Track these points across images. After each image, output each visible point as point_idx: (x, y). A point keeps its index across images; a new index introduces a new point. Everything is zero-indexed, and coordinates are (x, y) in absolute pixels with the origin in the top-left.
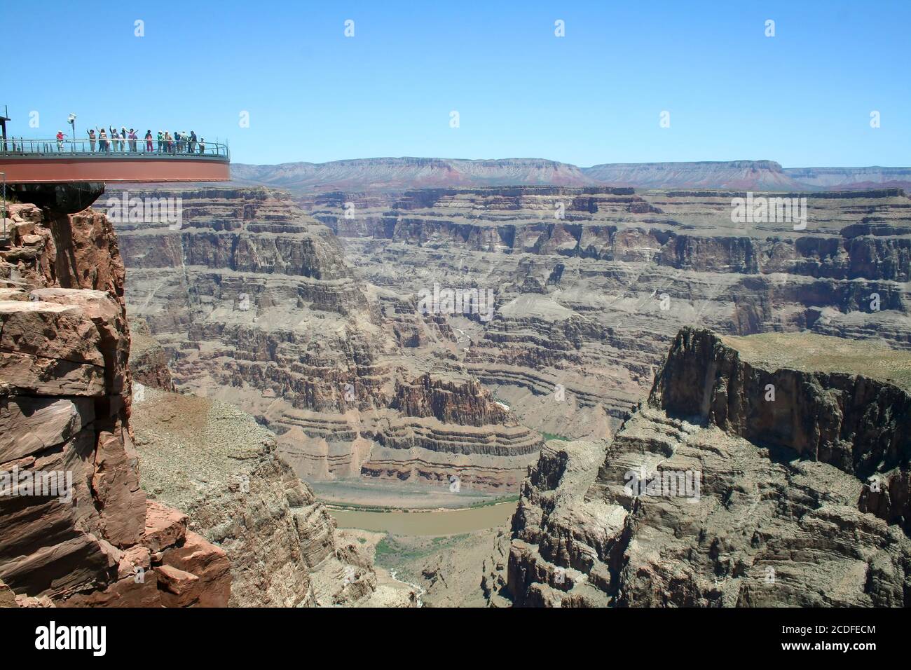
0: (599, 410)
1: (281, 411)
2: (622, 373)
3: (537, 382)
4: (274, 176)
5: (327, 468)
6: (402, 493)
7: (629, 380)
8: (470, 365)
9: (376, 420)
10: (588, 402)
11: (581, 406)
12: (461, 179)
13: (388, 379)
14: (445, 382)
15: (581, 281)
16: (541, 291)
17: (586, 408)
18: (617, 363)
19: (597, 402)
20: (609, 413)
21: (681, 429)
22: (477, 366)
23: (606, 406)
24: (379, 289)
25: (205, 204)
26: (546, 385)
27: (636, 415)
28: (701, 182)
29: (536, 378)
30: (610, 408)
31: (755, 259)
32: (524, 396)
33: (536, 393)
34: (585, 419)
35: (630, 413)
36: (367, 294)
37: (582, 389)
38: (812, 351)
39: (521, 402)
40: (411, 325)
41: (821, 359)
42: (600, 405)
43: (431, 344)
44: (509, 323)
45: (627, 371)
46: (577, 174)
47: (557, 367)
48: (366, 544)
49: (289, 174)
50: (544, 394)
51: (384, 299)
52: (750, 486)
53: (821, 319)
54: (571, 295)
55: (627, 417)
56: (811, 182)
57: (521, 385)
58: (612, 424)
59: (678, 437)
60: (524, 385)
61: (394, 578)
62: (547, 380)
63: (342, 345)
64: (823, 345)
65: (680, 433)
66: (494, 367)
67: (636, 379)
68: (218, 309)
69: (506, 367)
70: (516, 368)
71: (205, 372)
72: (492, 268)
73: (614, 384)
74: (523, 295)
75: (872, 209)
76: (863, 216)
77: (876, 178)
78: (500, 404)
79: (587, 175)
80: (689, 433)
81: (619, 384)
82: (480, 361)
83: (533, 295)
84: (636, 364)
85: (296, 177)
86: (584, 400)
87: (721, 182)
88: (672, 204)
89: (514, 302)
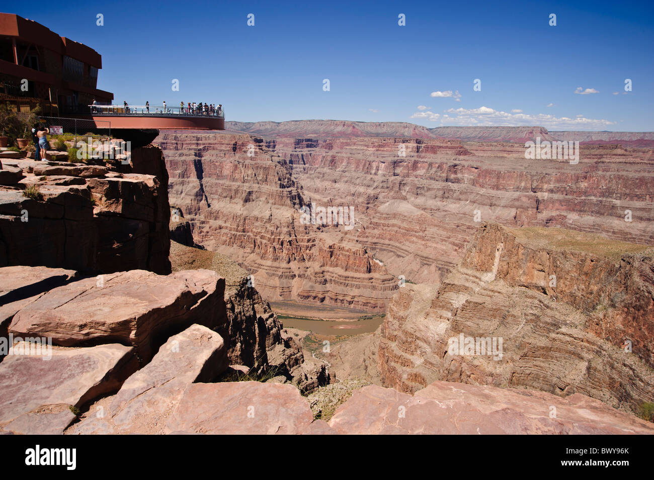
0: (433, 268)
1: (254, 261)
2: (448, 247)
3: (399, 250)
4: (252, 129)
5: (279, 293)
6: (320, 310)
7: (452, 251)
8: (361, 239)
9: (307, 268)
10: (428, 263)
11: (424, 264)
12: (360, 133)
14: (347, 248)
15: (427, 193)
16: (403, 198)
17: (426, 266)
18: (445, 241)
19: (433, 262)
20: (440, 269)
21: (480, 279)
22: (365, 240)
23: (437, 265)
26: (404, 252)
27: (455, 271)
28: (499, 138)
29: (399, 248)
30: (440, 266)
32: (391, 257)
33: (398, 256)
34: (426, 272)
35: (451, 270)
37: (425, 255)
39: (389, 261)
41: (565, 243)
42: (434, 265)
44: (384, 216)
45: (450, 246)
46: (426, 132)
47: (411, 242)
48: (299, 337)
49: (262, 128)
50: (403, 257)
52: (519, 314)
53: (566, 220)
54: (421, 201)
55: (449, 272)
57: (390, 251)
58: (441, 275)
60: (392, 251)
61: (313, 357)
62: (404, 249)
65: (479, 282)
66: (375, 240)
67: (456, 250)
68: (221, 202)
69: (382, 241)
70: (387, 242)
71: (212, 237)
73: (443, 253)
74: (393, 200)
75: (601, 156)
76: (596, 160)
77: (605, 138)
78: (377, 261)
79: (432, 133)
80: (485, 283)
81: (446, 253)
82: (367, 237)
83: (398, 201)
84: (456, 242)
85: (266, 130)
86: (425, 261)
87: (510, 139)
88: (481, 150)
89: (387, 204)
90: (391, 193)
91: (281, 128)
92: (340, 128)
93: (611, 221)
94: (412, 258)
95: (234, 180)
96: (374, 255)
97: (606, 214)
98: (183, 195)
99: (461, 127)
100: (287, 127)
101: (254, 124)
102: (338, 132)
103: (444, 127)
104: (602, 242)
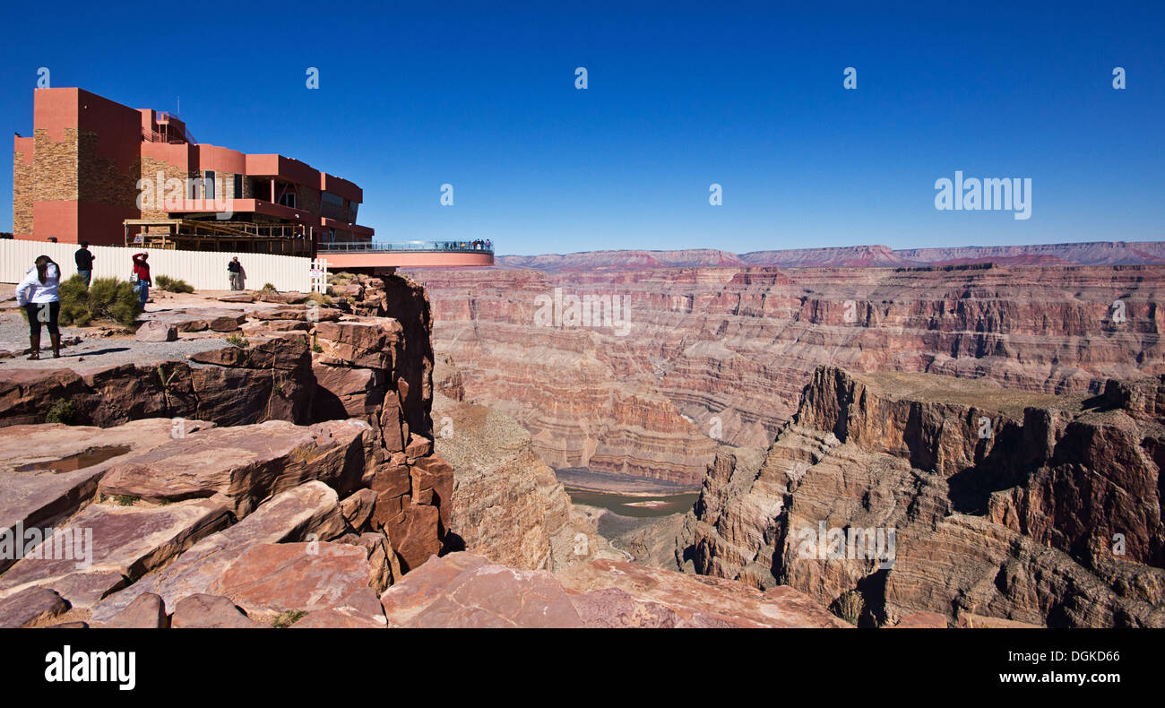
0: (759, 426)
1: (536, 418)
2: (775, 399)
3: (712, 403)
4: (535, 263)
5: (566, 458)
6: (616, 481)
7: (781, 404)
8: (664, 389)
9: (600, 426)
10: (751, 419)
11: (745, 421)
12: (656, 263)
13: (608, 398)
14: (647, 401)
15: (741, 332)
16: (712, 339)
17: (749, 424)
18: (770, 391)
19: (757, 419)
20: (768, 428)
21: (823, 442)
22: (669, 390)
23: (763, 422)
24: (602, 336)
25: (491, 281)
26: (719, 405)
27: (787, 431)
28: (828, 262)
29: (711, 400)
30: (767, 424)
31: (874, 316)
32: (703, 412)
33: (710, 410)
34: (749, 432)
35: (782, 429)
36: (594, 340)
37: (745, 409)
38: (928, 386)
39: (700, 417)
40: (623, 361)
41: (937, 393)
42: (759, 421)
43: (637, 374)
44: (691, 360)
45: (779, 397)
46: (736, 259)
47: (726, 392)
48: (592, 518)
49: (545, 262)
50: (718, 412)
51: (606, 343)
52: (886, 492)
53: (935, 362)
54: (736, 342)
55: (780, 432)
56: (917, 259)
57: (700, 405)
58: (770, 436)
59: (821, 449)
60: (703, 404)
61: (611, 545)
62: (719, 401)
63: (577, 373)
64: (938, 382)
65: (822, 446)
66: (681, 391)
67: (786, 403)
68: (497, 348)
69: (690, 392)
70: (696, 392)
71: (487, 390)
72: (678, 322)
73: (769, 406)
74: (701, 342)
75: (971, 278)
76: (964, 283)
77: (973, 255)
78: (686, 417)
79: (743, 259)
80: (830, 446)
81: (773, 406)
82: (671, 387)
83: (707, 342)
84: (785, 391)
85: (550, 263)
86: (747, 417)
87: (843, 262)
88: (805, 277)
89: (694, 346)
90: (698, 332)
91: (567, 260)
92: (633, 259)
93: (1000, 362)
94: (730, 414)
95: (513, 321)
96: (682, 409)
97: (990, 353)
98: (455, 339)
99: (779, 251)
100: (573, 260)
101: (535, 257)
102: (632, 264)
103: (757, 252)
104: (992, 391)
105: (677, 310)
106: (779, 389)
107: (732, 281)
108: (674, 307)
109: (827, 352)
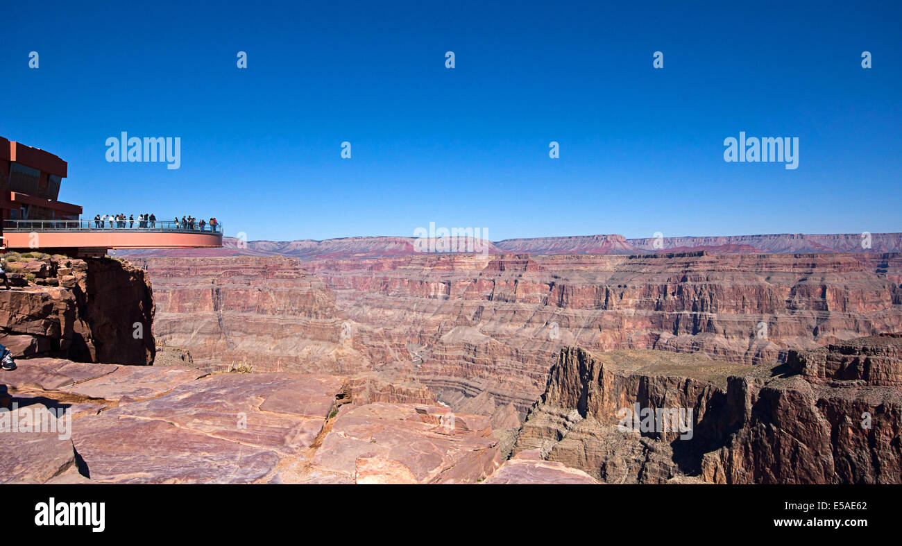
0: (511, 408)
2: (526, 380)
3: (468, 388)
4: (288, 249)
7: (531, 385)
8: (421, 377)
10: (504, 402)
11: (499, 404)
13: (364, 388)
14: (404, 389)
15: (495, 317)
16: (468, 324)
17: (503, 406)
18: (522, 373)
19: (509, 401)
20: (519, 409)
21: (567, 419)
22: (426, 377)
23: (515, 404)
24: (359, 324)
25: (238, 268)
26: (474, 390)
27: (536, 410)
28: (573, 249)
29: (467, 385)
30: (519, 405)
31: (611, 299)
32: (459, 397)
33: (467, 395)
34: (502, 414)
35: (532, 408)
37: (499, 392)
38: (654, 361)
39: (457, 402)
40: (381, 349)
41: (660, 368)
42: (512, 403)
43: (395, 362)
44: (448, 347)
45: (529, 379)
46: (491, 246)
47: (481, 377)
49: (299, 248)
50: (473, 396)
51: (362, 332)
52: (620, 461)
53: (660, 339)
54: (490, 326)
55: (530, 412)
56: (646, 248)
57: (457, 390)
58: (521, 416)
59: (565, 425)
60: (460, 390)
62: (474, 386)
63: (332, 364)
64: (661, 358)
65: (567, 423)
66: (438, 377)
67: (535, 384)
68: (244, 341)
69: (446, 378)
70: (453, 378)
72: (436, 309)
73: (521, 388)
74: (457, 327)
75: (687, 265)
76: (682, 269)
77: (689, 244)
78: (443, 404)
79: (498, 247)
80: (573, 422)
81: (524, 388)
82: (428, 374)
83: (464, 327)
84: (534, 373)
85: (305, 249)
86: (501, 400)
87: (586, 249)
88: (553, 264)
89: (451, 332)
90: (455, 319)
91: (323, 247)
92: (392, 246)
93: (711, 338)
94: (485, 398)
95: (263, 312)
96: (439, 396)
97: (703, 331)
98: (195, 333)
99: (530, 239)
100: (329, 246)
101: (289, 243)
102: (390, 250)
103: (511, 240)
104: (703, 363)
105: (435, 297)
106: (530, 371)
107: (488, 267)
108: (432, 294)
109: (571, 334)
